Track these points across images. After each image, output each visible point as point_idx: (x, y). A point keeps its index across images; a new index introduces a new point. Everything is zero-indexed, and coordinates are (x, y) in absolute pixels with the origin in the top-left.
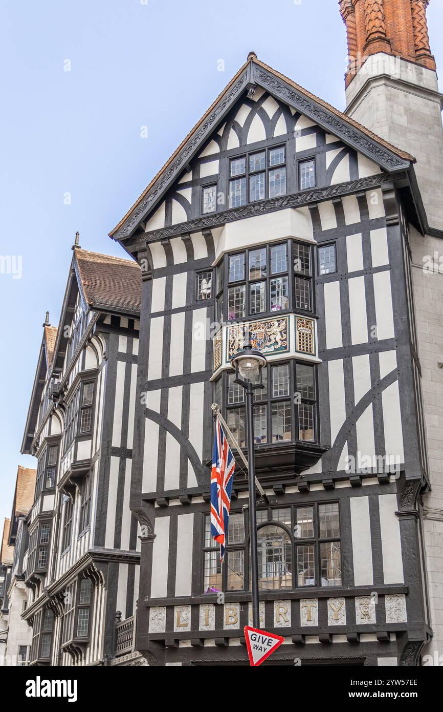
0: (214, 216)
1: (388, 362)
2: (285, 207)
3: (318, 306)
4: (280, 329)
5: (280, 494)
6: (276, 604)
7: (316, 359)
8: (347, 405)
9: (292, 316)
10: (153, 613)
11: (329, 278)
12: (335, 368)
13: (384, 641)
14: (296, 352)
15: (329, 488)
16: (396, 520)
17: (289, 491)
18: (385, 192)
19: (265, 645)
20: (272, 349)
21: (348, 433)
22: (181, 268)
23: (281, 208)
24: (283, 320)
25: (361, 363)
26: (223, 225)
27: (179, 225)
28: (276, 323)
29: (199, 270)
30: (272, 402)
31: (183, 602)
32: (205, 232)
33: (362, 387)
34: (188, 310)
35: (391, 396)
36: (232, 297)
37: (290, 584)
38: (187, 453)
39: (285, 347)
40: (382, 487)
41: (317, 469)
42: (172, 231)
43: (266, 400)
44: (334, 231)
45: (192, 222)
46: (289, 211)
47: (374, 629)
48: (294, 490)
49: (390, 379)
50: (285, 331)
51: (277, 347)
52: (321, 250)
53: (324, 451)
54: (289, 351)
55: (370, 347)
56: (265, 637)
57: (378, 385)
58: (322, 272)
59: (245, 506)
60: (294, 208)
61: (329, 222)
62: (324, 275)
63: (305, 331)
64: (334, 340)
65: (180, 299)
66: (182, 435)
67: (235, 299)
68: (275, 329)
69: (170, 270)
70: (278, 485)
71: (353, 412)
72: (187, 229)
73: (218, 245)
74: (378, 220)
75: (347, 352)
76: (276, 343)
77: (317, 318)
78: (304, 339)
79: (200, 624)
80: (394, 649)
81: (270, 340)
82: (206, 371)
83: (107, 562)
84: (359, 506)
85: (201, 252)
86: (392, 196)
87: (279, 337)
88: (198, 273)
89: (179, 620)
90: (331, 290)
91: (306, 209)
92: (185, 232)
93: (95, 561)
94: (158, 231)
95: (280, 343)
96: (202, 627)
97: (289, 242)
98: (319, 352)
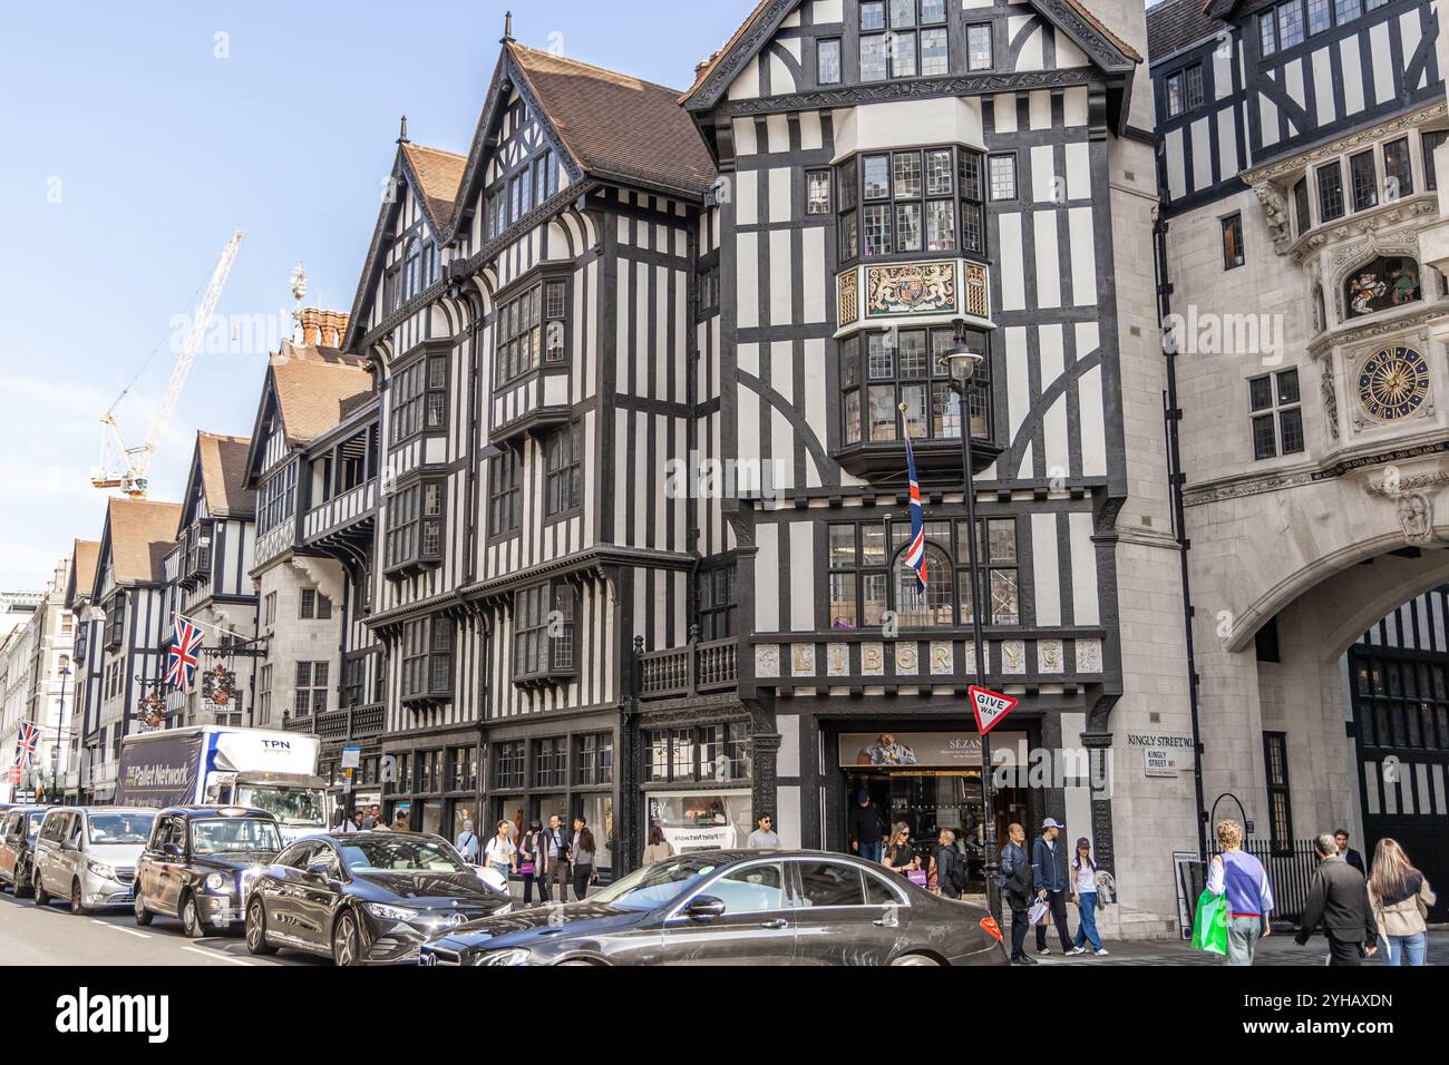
0: (839, 91)
1: (1088, 337)
2: (948, 94)
3: (991, 246)
4: (945, 278)
5: (936, 502)
6: (932, 645)
7: (989, 323)
8: (1032, 392)
9: (960, 262)
10: (759, 652)
11: (1007, 205)
12: (1015, 337)
13: (1070, 694)
14: (967, 313)
15: (1004, 499)
16: (1092, 546)
17: (948, 500)
18: (1091, 95)
19: (995, 708)
20: (932, 306)
21: (1033, 429)
22: (781, 160)
23: (941, 94)
24: (948, 266)
25: (1051, 335)
26: (853, 106)
27: (783, 97)
28: (938, 270)
29: (808, 167)
30: (933, 381)
31: (803, 638)
32: (824, 114)
33: (1052, 369)
34: (795, 227)
35: (1091, 385)
36: (869, 221)
37: (949, 620)
38: (803, 439)
39: (952, 306)
40: (1074, 503)
41: (990, 474)
42: (771, 104)
43: (925, 378)
44: (1013, 137)
45: (805, 95)
46: (953, 101)
47: (1062, 680)
48: (957, 499)
49: (1089, 362)
50: (950, 283)
51: (939, 304)
52: (994, 162)
53: (1001, 451)
54: (957, 313)
55: (1062, 314)
56: (994, 699)
57: (1074, 368)
58: (996, 196)
59: (888, 516)
60: (960, 97)
61: (1006, 123)
62: (998, 200)
63: (976, 283)
64: (1014, 300)
65: (781, 209)
66: (795, 412)
67: (874, 224)
68: (935, 277)
69: (763, 161)
70: (936, 492)
71: (1040, 402)
72: (796, 104)
73: (839, 135)
74: (1077, 129)
75: (1032, 318)
76: (939, 298)
77: (990, 264)
78: (975, 294)
79: (829, 668)
80: (1081, 703)
81: (929, 293)
82: (828, 323)
83: (618, 566)
84: (1043, 527)
85: (812, 140)
86: (1102, 101)
87: (942, 290)
88: (807, 171)
89: (797, 663)
90: (1009, 226)
91: (977, 101)
92: (791, 108)
93: (602, 565)
94: (750, 102)
95: (944, 299)
96: (831, 672)
97: (955, 149)
98: (993, 314)
